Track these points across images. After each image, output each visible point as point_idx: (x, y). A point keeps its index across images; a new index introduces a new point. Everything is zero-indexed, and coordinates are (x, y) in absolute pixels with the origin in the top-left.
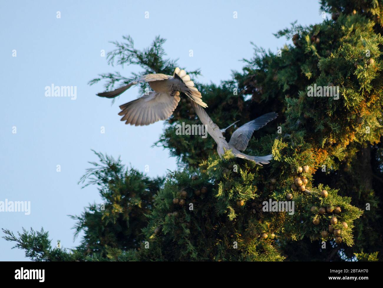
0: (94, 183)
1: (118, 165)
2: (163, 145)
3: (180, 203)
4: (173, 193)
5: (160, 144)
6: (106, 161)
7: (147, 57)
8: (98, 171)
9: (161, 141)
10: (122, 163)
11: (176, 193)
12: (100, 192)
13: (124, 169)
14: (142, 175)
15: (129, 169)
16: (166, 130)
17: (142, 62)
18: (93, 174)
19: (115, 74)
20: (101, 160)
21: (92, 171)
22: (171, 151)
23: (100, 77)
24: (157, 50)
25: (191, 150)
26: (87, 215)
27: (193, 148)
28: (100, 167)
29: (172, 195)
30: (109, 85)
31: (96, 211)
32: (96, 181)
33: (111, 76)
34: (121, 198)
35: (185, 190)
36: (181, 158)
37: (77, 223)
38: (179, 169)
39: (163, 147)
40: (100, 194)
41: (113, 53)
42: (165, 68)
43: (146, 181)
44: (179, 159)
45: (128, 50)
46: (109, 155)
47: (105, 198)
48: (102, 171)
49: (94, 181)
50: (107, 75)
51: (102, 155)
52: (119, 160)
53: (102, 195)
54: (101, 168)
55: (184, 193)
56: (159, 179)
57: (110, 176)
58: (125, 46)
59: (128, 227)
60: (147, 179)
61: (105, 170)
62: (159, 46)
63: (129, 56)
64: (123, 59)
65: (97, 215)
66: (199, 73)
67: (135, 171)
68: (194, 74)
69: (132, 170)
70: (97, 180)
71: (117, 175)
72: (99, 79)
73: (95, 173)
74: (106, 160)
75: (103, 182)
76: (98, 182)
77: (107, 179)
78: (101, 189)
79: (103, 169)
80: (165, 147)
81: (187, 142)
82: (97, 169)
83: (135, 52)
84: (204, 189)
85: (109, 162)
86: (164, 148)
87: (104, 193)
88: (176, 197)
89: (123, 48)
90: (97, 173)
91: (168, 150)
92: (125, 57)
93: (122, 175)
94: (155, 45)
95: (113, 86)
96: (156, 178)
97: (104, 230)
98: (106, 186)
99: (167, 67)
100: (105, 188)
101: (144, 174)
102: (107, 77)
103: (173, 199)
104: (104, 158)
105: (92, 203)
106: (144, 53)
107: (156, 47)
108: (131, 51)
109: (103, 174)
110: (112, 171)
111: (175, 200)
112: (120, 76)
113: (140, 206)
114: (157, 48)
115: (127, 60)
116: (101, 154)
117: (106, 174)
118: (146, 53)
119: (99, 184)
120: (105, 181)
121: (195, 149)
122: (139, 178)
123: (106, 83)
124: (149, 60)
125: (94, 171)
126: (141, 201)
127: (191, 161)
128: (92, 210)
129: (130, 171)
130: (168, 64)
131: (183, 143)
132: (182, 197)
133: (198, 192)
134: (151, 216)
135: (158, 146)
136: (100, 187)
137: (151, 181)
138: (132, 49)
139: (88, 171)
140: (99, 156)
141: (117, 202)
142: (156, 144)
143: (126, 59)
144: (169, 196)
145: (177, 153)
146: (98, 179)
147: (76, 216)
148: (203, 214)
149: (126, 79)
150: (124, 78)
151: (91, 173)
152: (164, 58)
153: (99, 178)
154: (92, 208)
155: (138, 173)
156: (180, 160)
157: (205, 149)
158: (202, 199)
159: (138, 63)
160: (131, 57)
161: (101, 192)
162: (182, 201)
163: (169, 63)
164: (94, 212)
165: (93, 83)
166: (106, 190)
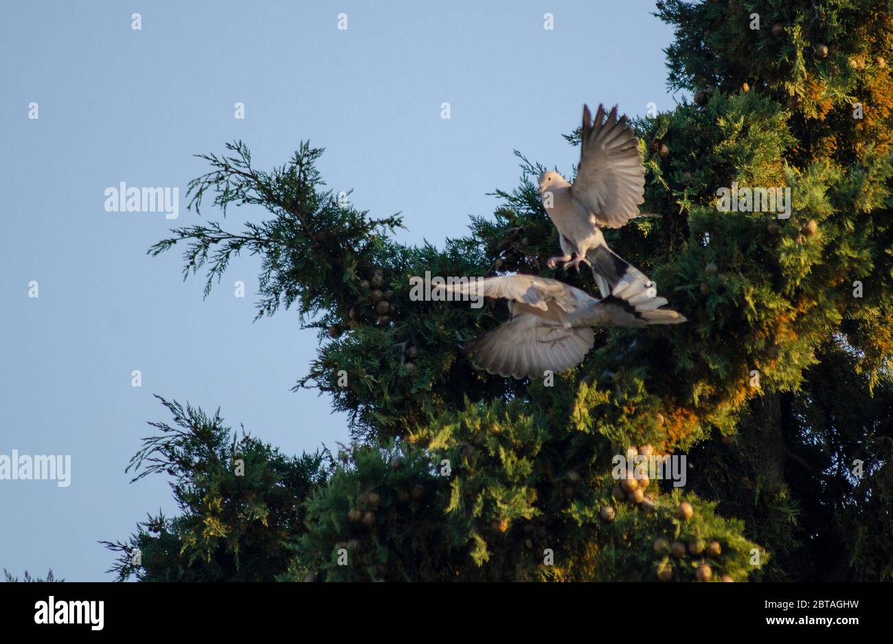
0: (159, 469)
1: (214, 428)
2: (319, 385)
3: (364, 520)
4: (350, 498)
5: (311, 382)
6: (189, 421)
7: (281, 188)
8: (169, 442)
9: (314, 375)
10: (224, 425)
11: (356, 497)
12: (175, 491)
13: (229, 438)
14: (268, 450)
15: (240, 438)
16: (325, 352)
17: (270, 198)
18: (158, 449)
19: (210, 227)
20: (177, 419)
21: (156, 441)
22: (337, 397)
23: (176, 236)
24: (304, 172)
25: (381, 394)
26: (144, 542)
27: (386, 392)
28: (175, 433)
29: (347, 502)
30: (196, 253)
31: (163, 531)
32: (163, 466)
33: (199, 233)
34: (222, 503)
35: (375, 491)
36: (358, 414)
37: (121, 560)
38: (354, 439)
39: (318, 390)
40: (174, 495)
41: (203, 180)
42: (322, 212)
43: (279, 464)
44: (355, 416)
45: (239, 172)
46: (195, 407)
47: (185, 504)
48: (179, 444)
49: (159, 466)
50: (190, 231)
51: (179, 406)
52: (218, 418)
53: (180, 497)
54: (177, 436)
55: (374, 497)
56: (306, 458)
57: (196, 455)
58: (231, 163)
59: (238, 569)
60: (281, 459)
61: (185, 439)
62: (308, 163)
63: (241, 186)
64: (226, 192)
65: (168, 543)
66: (398, 223)
67: (253, 443)
68: (387, 225)
69: (247, 439)
70: (167, 463)
71: (213, 453)
72: (174, 241)
73: (163, 447)
74: (188, 417)
75: (180, 468)
76: (167, 466)
77: (190, 460)
78: (176, 483)
79: (180, 439)
80: (323, 389)
81: (372, 377)
82: (168, 437)
83: (254, 177)
84: (418, 490)
85: (193, 422)
86: (320, 391)
87: (184, 494)
88: (355, 505)
89: (227, 168)
90: (167, 446)
91: (328, 397)
92: (232, 187)
93: (223, 451)
94: (299, 163)
95: (204, 254)
96: (300, 456)
97: (184, 574)
98: (187, 476)
99: (325, 209)
100: (187, 483)
101: (272, 449)
102: (191, 235)
103: (348, 510)
104: (183, 414)
105: (155, 515)
106: (274, 178)
107: (302, 165)
108: (245, 175)
109: (181, 449)
110: (201, 443)
111: (353, 514)
112: (221, 231)
113: (265, 522)
114: (303, 169)
115: (237, 193)
116: (177, 404)
117: (187, 447)
118: (278, 179)
119: (171, 472)
120: (185, 464)
121: (392, 392)
122: (263, 458)
123: (190, 248)
124: (286, 195)
125: (161, 441)
126: (268, 510)
127: (383, 420)
128: (155, 531)
129: (242, 442)
130: (328, 201)
131: (362, 381)
132: (370, 506)
133: (403, 496)
134: (297, 547)
135: (307, 387)
136: (174, 480)
137: (289, 464)
138: (247, 171)
139: (148, 443)
140: (173, 409)
141: (214, 513)
142: (302, 383)
143: (235, 192)
144: (341, 505)
145: (349, 403)
146: (169, 462)
147: (119, 543)
148: (414, 545)
149: (234, 237)
150: (230, 236)
151: (154, 446)
152: (319, 189)
153: (171, 458)
154: (156, 525)
155: (259, 447)
156: (357, 419)
157: (413, 391)
158: (414, 510)
159: (260, 202)
160: (244, 189)
161: (178, 490)
162: (368, 516)
163: (330, 200)
164: (159, 533)
165: (158, 249)
166: (190, 487)
